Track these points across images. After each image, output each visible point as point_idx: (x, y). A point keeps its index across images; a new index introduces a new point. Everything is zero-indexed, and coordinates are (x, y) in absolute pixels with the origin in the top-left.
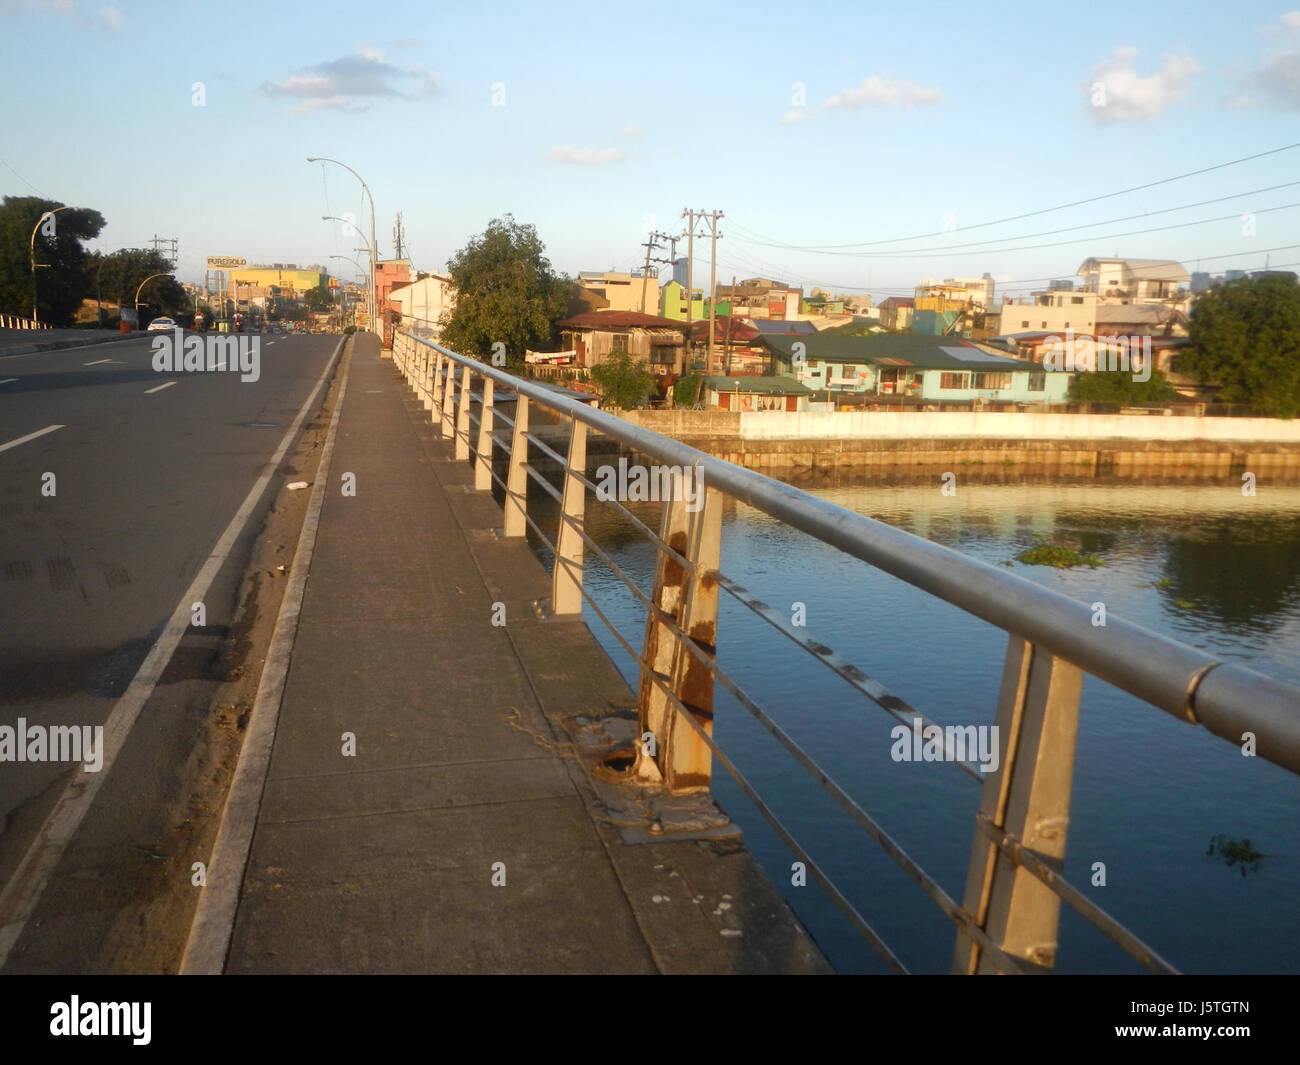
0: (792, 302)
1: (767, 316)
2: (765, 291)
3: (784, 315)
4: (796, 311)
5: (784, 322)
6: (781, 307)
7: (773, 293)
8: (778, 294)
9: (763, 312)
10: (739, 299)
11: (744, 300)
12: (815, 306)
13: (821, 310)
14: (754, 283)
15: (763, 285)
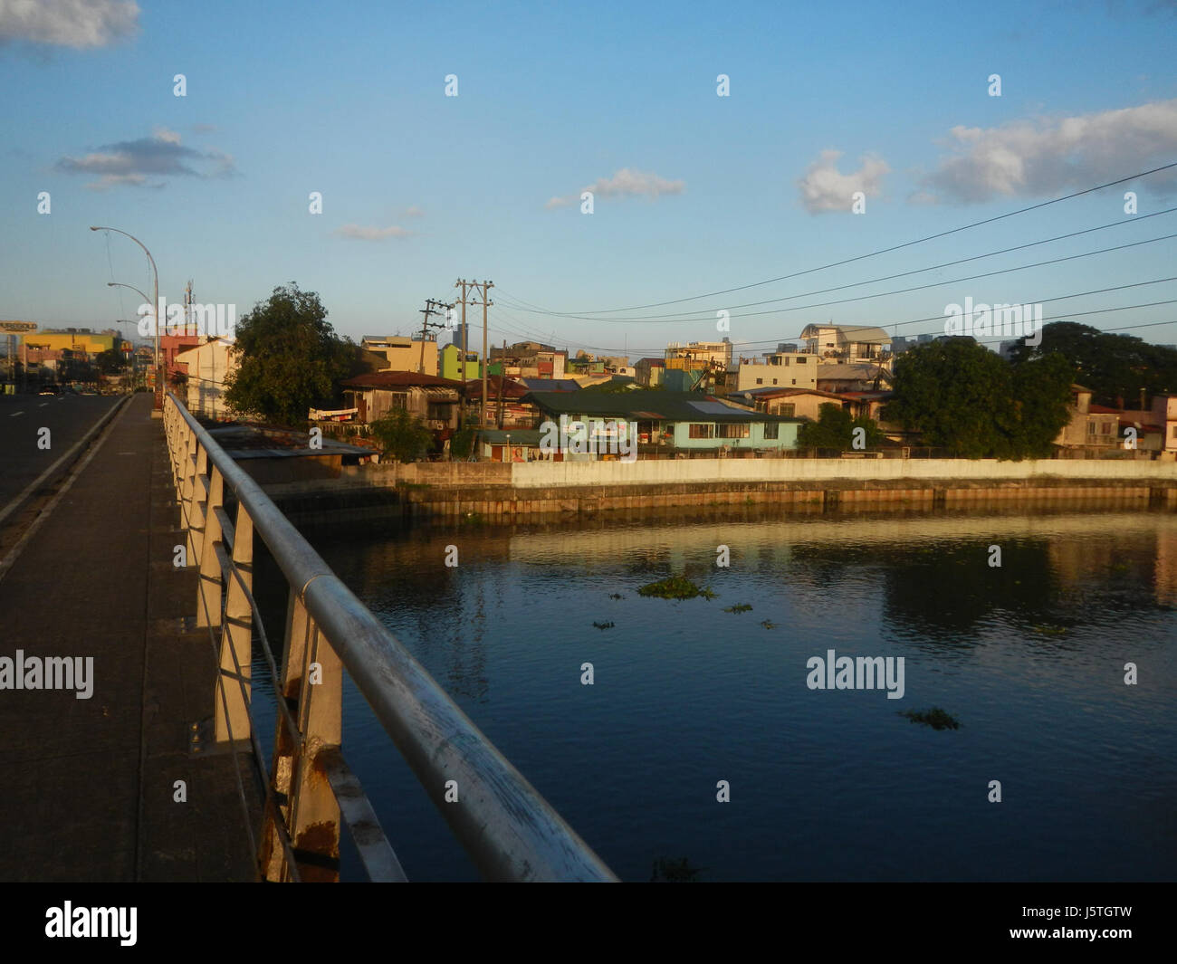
0: (559, 363)
1: (537, 375)
2: (535, 353)
3: (552, 374)
4: (563, 371)
5: (552, 381)
6: (549, 367)
7: (542, 355)
8: (547, 356)
9: (533, 372)
10: (511, 360)
11: (516, 361)
12: (578, 366)
13: (584, 370)
14: (524, 346)
15: (533, 348)
